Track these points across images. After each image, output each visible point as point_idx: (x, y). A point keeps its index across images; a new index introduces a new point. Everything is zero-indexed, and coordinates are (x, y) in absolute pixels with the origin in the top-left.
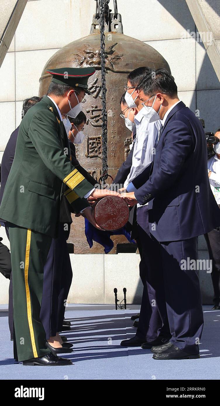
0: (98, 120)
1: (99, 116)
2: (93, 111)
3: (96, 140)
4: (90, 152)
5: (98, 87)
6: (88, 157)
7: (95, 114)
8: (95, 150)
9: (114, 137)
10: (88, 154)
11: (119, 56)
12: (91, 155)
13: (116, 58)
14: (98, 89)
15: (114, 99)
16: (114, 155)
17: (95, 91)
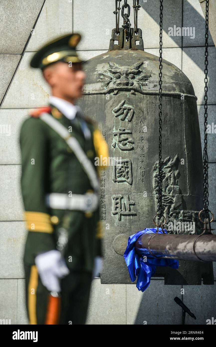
0: (126, 144)
1: (127, 139)
2: (120, 134)
3: (125, 165)
4: (118, 176)
5: (126, 109)
6: (115, 182)
7: (123, 137)
8: (122, 174)
9: (142, 161)
10: (116, 179)
11: (146, 77)
12: (118, 179)
13: (144, 79)
14: (125, 111)
15: (142, 122)
16: (142, 180)
17: (123, 113)
